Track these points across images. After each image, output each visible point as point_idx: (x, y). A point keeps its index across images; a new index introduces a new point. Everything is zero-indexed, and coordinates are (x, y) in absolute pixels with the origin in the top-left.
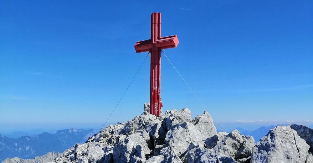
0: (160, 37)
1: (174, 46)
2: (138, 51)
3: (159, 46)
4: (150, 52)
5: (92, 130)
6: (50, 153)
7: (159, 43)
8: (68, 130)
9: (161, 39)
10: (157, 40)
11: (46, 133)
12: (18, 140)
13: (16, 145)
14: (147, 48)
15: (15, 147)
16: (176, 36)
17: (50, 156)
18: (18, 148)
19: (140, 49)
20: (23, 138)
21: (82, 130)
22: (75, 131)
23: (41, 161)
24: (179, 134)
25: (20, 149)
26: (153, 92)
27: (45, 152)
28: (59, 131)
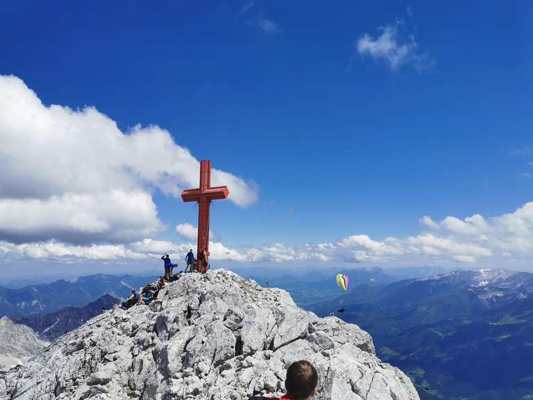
3: (208, 196)
4: (199, 202)
10: (206, 190)
25: (23, 304)
26: (201, 247)
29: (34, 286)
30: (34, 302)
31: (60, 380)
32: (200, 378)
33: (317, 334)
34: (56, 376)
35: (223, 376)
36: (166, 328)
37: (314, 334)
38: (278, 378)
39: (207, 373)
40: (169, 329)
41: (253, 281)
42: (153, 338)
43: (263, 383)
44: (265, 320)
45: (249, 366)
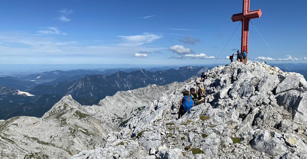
0: (249, 11)
1: (258, 17)
2: (234, 21)
3: (248, 17)
4: (242, 21)
5: (203, 67)
6: (175, 82)
7: (248, 15)
8: (186, 67)
9: (249, 12)
10: (247, 13)
11: (172, 69)
12: (154, 74)
13: (154, 76)
14: (239, 19)
15: (153, 78)
16: (260, 9)
17: (175, 84)
18: (155, 78)
19: (235, 19)
20: (158, 72)
21: (196, 67)
22: (191, 68)
23: (170, 87)
24: (243, 75)
25: (156, 79)
26: (243, 47)
27: (172, 82)
28: (180, 68)
29: (160, 71)
30: (161, 79)
31: (173, 104)
32: (232, 99)
33: (304, 88)
34: (172, 102)
35: (243, 99)
36: (220, 85)
37: (302, 88)
38: (270, 100)
39: (236, 98)
40: (221, 86)
41: (277, 68)
42: (213, 89)
43: (261, 101)
44: (272, 81)
45: (255, 95)
